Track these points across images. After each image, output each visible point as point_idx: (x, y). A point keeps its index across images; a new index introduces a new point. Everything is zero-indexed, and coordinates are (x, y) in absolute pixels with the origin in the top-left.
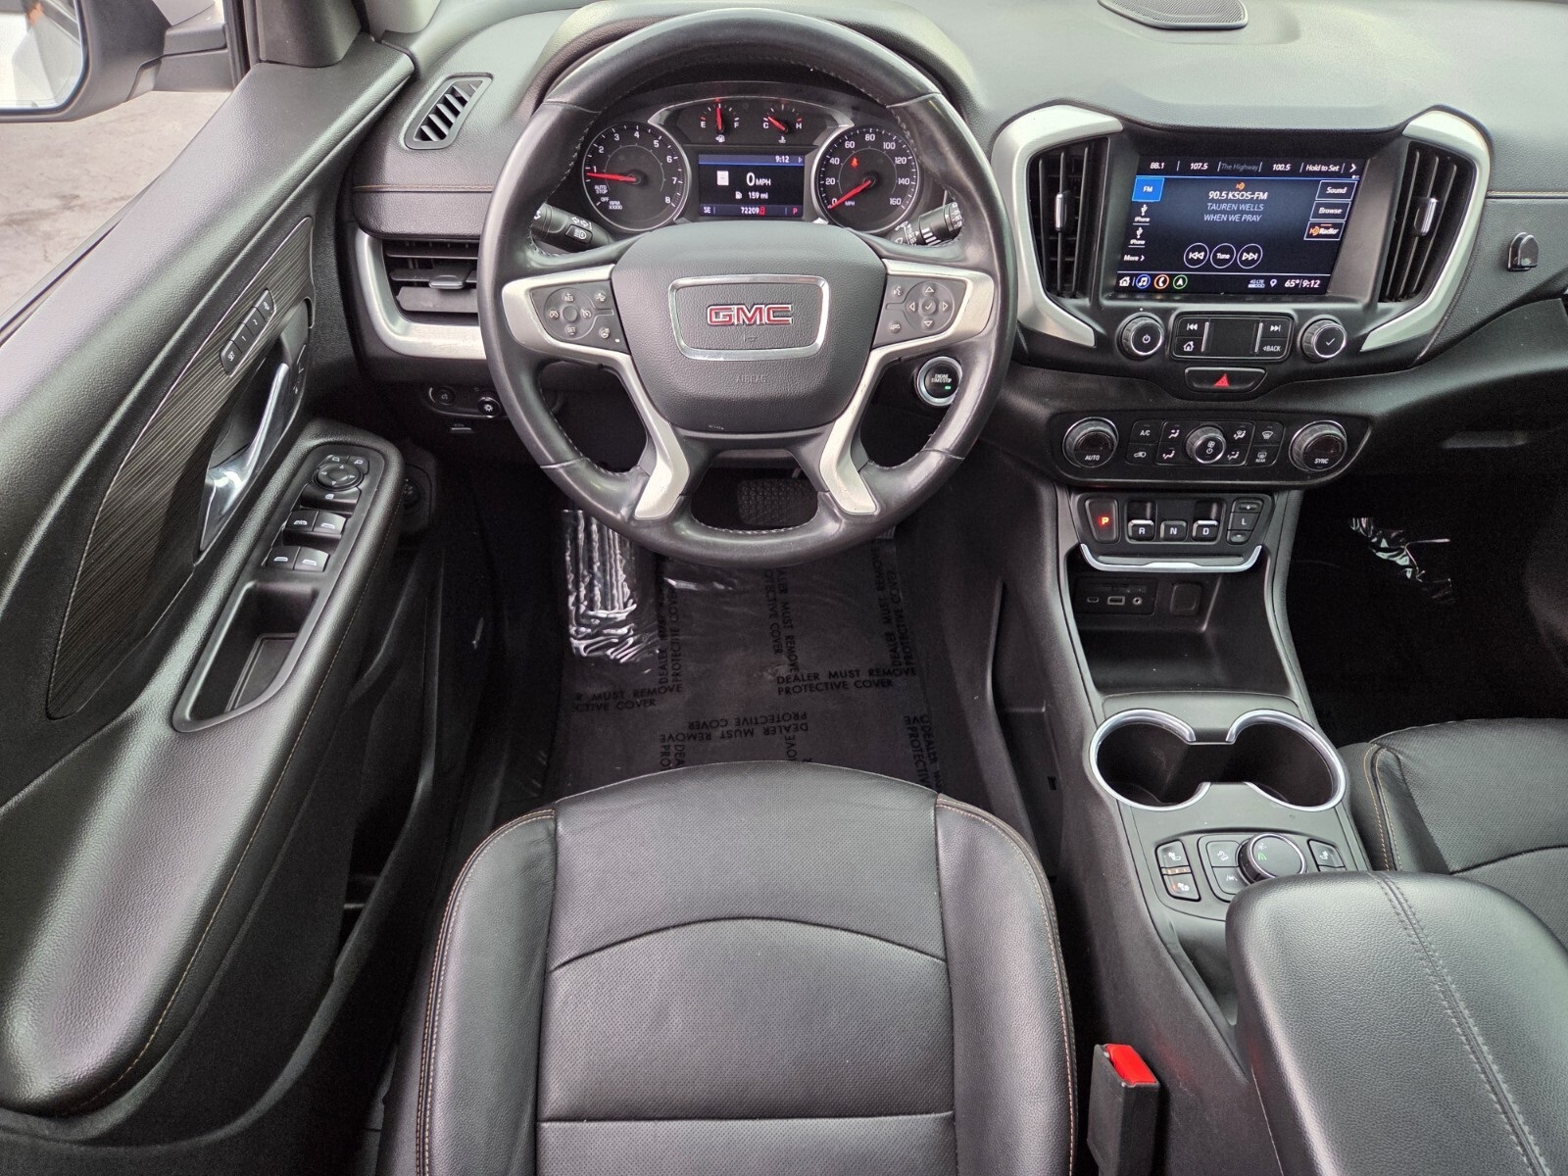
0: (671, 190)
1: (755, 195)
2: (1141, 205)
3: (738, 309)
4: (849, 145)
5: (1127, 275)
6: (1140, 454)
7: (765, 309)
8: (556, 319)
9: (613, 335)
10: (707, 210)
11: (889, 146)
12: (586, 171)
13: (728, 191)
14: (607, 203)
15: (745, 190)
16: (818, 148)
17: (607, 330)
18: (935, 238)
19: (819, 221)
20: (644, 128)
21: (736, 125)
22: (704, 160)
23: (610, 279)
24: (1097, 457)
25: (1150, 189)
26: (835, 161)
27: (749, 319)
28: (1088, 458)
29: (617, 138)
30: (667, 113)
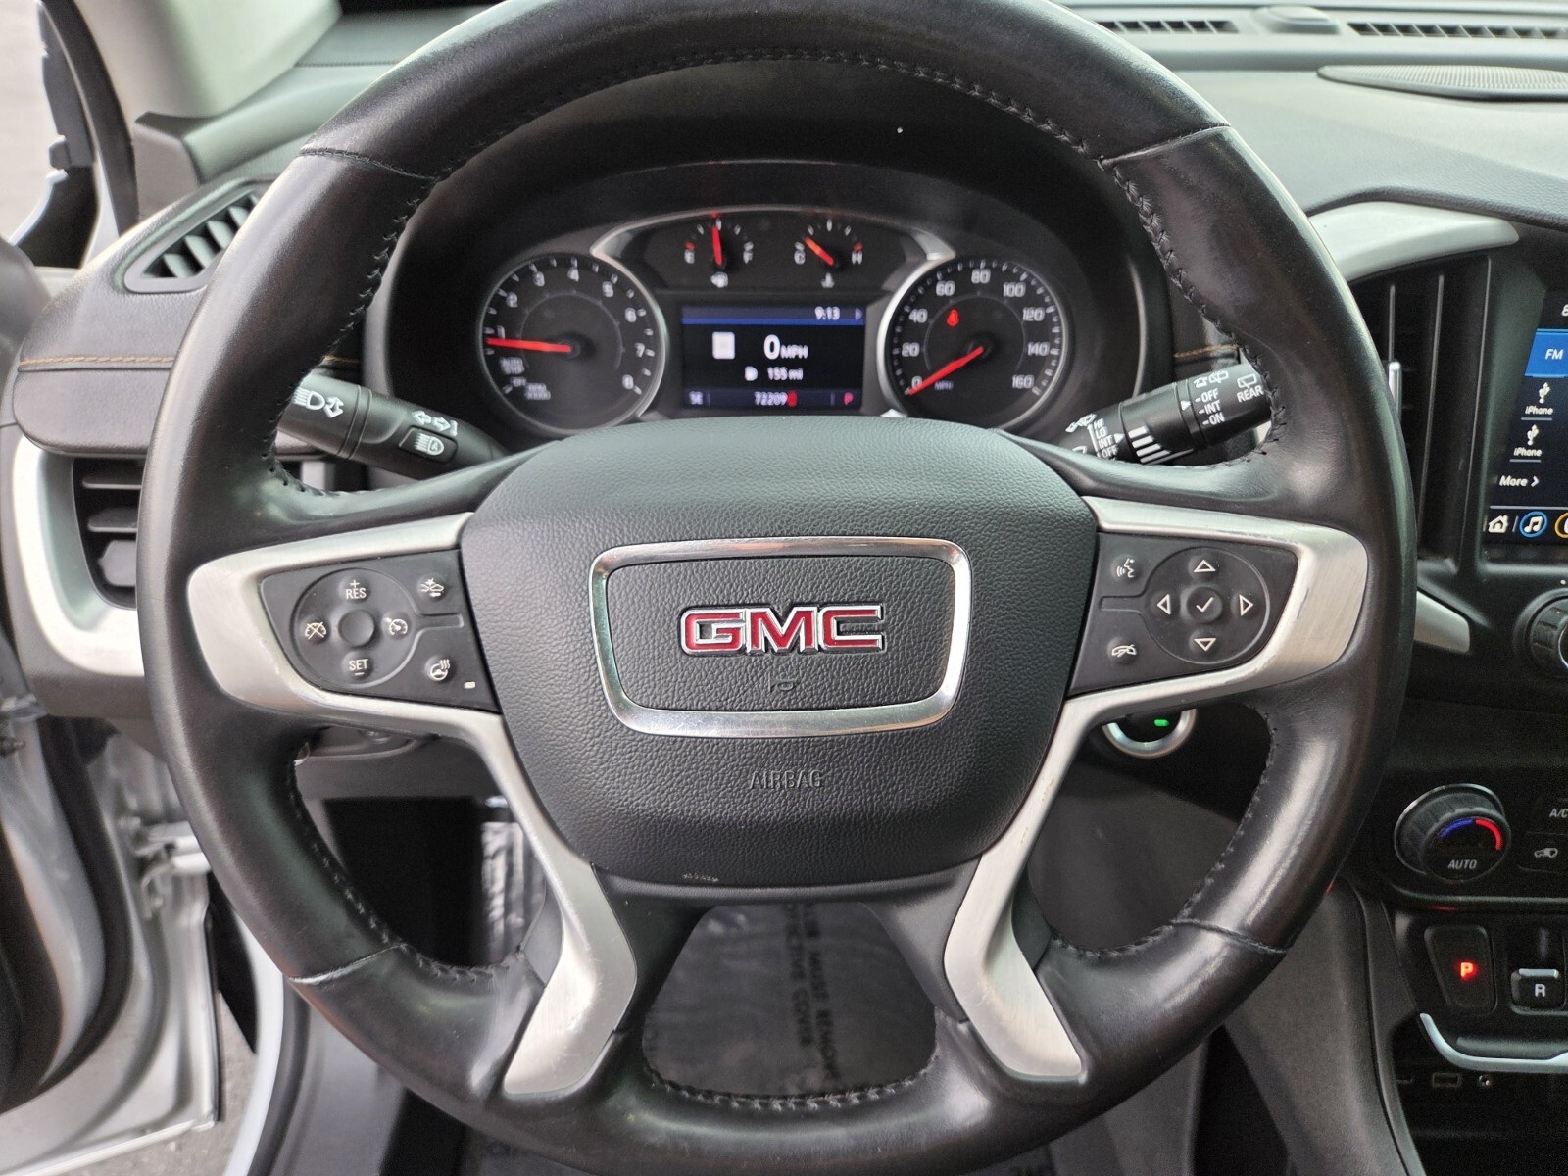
0: (635, 366)
1: (778, 374)
2: (1540, 383)
3: (754, 616)
4: (945, 289)
5: (1502, 513)
6: (1547, 852)
7: (818, 617)
8: (320, 641)
9: (460, 670)
10: (696, 398)
11: (1013, 290)
12: (485, 336)
13: (735, 366)
14: (522, 390)
15: (763, 364)
16: (890, 294)
17: (445, 663)
18: (1157, 447)
19: (892, 413)
20: (586, 263)
21: (747, 257)
22: (691, 318)
23: (457, 546)
24: (1472, 864)
25: (1558, 355)
26: (919, 316)
27: (781, 640)
28: (1453, 865)
29: (540, 280)
30: (628, 238)
